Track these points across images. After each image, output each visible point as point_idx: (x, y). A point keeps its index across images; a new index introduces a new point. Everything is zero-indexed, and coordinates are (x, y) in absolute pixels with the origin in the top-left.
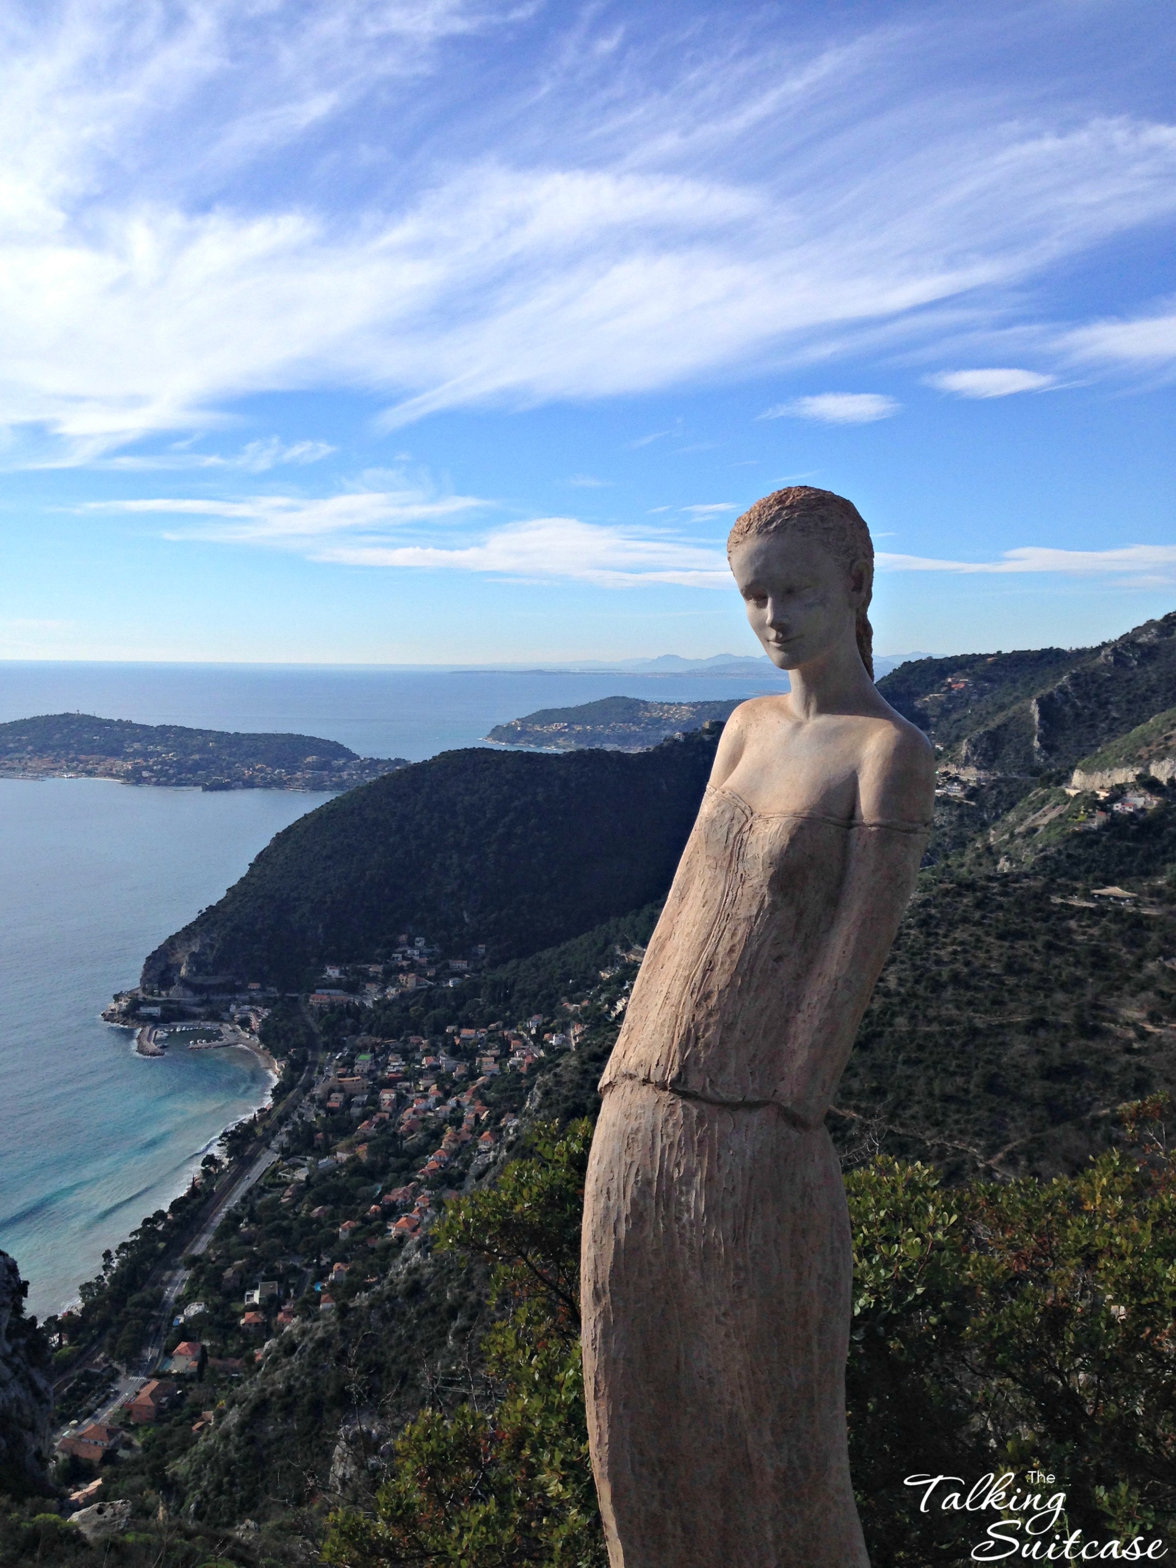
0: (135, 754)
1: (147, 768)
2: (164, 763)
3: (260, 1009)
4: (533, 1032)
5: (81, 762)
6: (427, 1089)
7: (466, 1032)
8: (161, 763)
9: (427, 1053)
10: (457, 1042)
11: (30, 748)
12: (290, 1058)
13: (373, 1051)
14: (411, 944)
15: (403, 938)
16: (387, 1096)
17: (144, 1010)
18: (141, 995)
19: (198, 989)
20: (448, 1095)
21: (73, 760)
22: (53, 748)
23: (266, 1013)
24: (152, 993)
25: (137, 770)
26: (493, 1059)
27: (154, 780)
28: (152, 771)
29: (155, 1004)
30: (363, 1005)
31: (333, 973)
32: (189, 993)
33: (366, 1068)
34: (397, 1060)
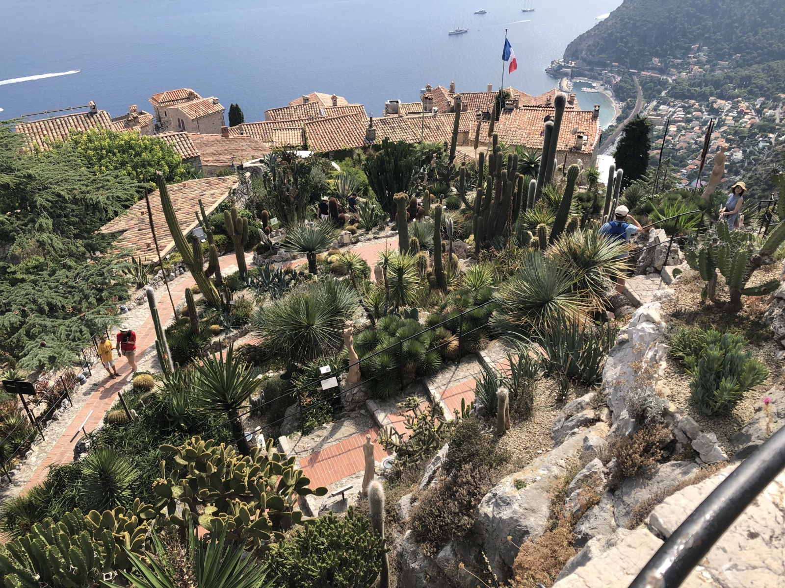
3: (616, 76)
4: (758, 107)
6: (692, 128)
7: (719, 101)
9: (696, 110)
10: (715, 106)
12: (627, 103)
13: (669, 105)
14: (699, 50)
15: (695, 47)
16: (673, 128)
17: (564, 69)
18: (563, 64)
19: (590, 63)
23: (619, 79)
24: (568, 62)
26: (731, 118)
29: (568, 67)
30: (667, 81)
31: (656, 60)
32: (584, 64)
33: (664, 113)
34: (680, 111)
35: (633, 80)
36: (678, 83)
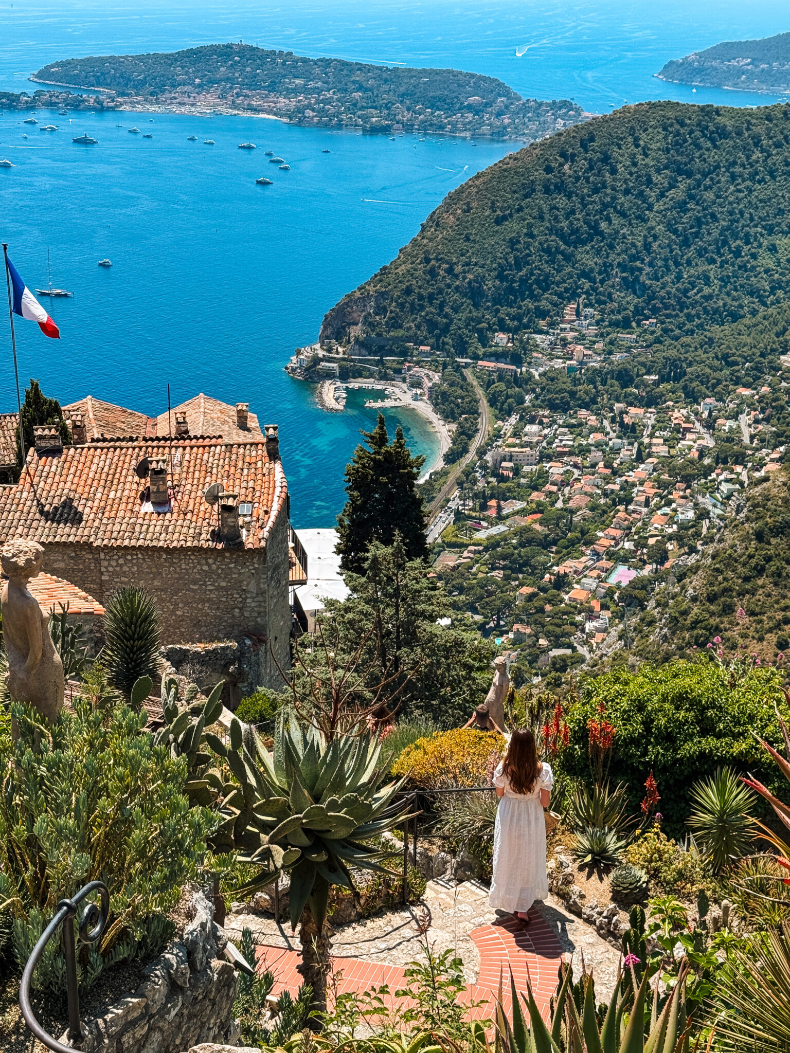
0: (296, 91)
1: (309, 106)
2: (327, 101)
3: (431, 373)
4: (705, 416)
5: (247, 96)
6: (594, 465)
7: (633, 410)
8: (323, 101)
9: (594, 430)
10: (626, 420)
11: (197, 81)
12: (459, 424)
13: (541, 423)
14: (579, 315)
15: (571, 308)
16: (556, 470)
17: (325, 364)
18: (320, 354)
19: (374, 348)
20: (615, 473)
21: (238, 95)
22: (218, 82)
23: (436, 378)
24: (330, 350)
25: (300, 110)
26: (661, 441)
27: (316, 119)
28: (313, 110)
29: (332, 360)
30: (531, 376)
31: (501, 339)
32: (364, 352)
33: (535, 440)
34: (564, 434)
35: (464, 379)
36: (552, 379)
